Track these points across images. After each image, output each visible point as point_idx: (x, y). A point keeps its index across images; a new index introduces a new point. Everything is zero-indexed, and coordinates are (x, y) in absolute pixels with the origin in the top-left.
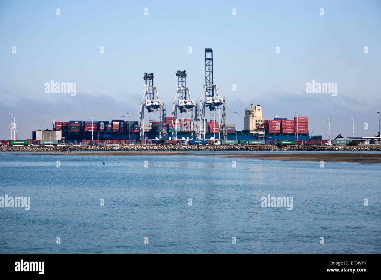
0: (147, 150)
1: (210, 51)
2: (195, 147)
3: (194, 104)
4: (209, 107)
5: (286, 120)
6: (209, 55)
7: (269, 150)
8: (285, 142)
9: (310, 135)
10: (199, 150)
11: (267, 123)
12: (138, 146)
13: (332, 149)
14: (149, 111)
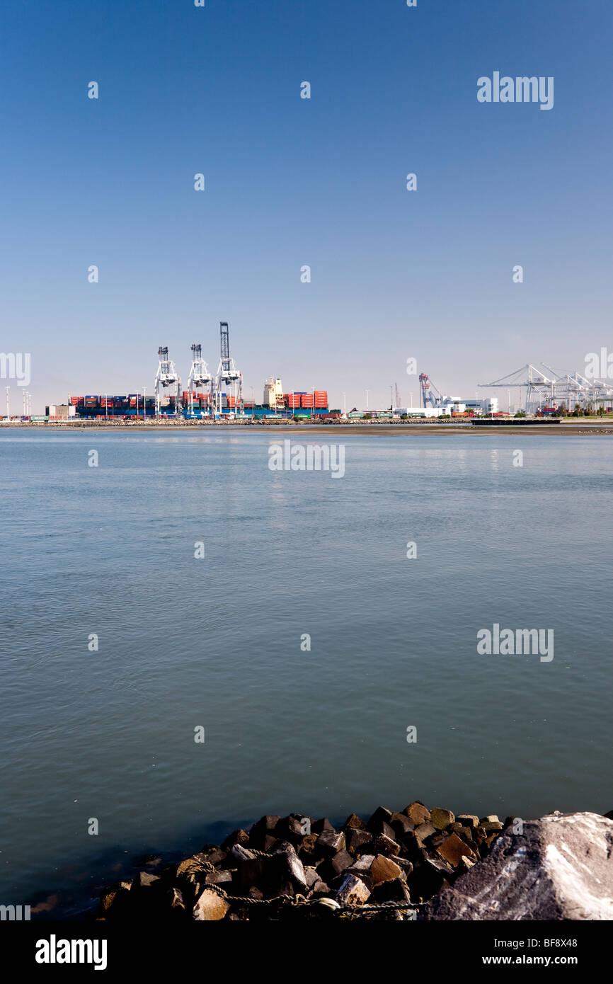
0: (162, 425)
1: (226, 324)
2: (212, 422)
3: (210, 379)
4: (225, 381)
5: (305, 393)
6: (224, 329)
7: (286, 424)
8: (301, 416)
9: (330, 408)
10: (216, 424)
11: (286, 397)
12: (154, 421)
13: (347, 423)
14: (165, 385)
